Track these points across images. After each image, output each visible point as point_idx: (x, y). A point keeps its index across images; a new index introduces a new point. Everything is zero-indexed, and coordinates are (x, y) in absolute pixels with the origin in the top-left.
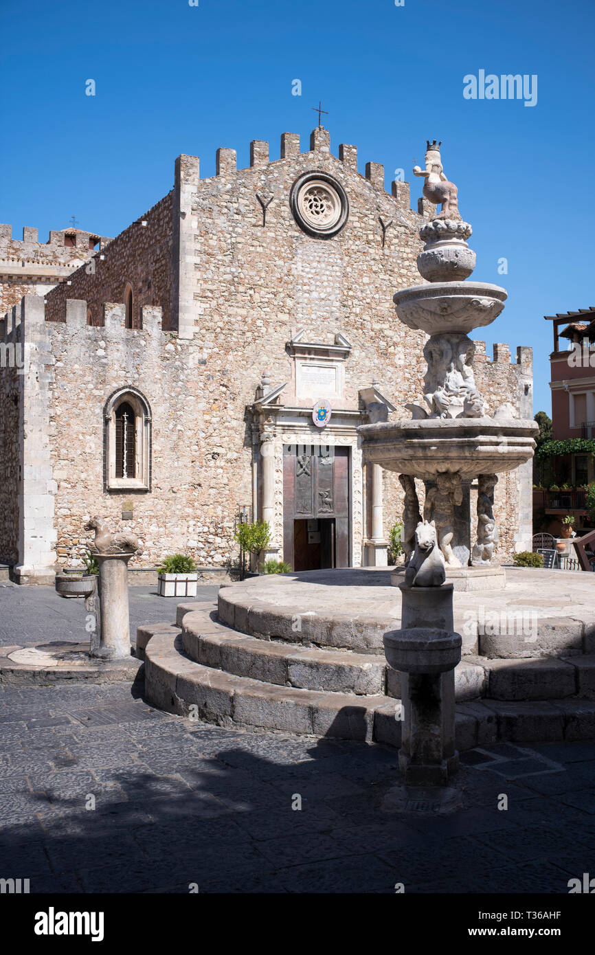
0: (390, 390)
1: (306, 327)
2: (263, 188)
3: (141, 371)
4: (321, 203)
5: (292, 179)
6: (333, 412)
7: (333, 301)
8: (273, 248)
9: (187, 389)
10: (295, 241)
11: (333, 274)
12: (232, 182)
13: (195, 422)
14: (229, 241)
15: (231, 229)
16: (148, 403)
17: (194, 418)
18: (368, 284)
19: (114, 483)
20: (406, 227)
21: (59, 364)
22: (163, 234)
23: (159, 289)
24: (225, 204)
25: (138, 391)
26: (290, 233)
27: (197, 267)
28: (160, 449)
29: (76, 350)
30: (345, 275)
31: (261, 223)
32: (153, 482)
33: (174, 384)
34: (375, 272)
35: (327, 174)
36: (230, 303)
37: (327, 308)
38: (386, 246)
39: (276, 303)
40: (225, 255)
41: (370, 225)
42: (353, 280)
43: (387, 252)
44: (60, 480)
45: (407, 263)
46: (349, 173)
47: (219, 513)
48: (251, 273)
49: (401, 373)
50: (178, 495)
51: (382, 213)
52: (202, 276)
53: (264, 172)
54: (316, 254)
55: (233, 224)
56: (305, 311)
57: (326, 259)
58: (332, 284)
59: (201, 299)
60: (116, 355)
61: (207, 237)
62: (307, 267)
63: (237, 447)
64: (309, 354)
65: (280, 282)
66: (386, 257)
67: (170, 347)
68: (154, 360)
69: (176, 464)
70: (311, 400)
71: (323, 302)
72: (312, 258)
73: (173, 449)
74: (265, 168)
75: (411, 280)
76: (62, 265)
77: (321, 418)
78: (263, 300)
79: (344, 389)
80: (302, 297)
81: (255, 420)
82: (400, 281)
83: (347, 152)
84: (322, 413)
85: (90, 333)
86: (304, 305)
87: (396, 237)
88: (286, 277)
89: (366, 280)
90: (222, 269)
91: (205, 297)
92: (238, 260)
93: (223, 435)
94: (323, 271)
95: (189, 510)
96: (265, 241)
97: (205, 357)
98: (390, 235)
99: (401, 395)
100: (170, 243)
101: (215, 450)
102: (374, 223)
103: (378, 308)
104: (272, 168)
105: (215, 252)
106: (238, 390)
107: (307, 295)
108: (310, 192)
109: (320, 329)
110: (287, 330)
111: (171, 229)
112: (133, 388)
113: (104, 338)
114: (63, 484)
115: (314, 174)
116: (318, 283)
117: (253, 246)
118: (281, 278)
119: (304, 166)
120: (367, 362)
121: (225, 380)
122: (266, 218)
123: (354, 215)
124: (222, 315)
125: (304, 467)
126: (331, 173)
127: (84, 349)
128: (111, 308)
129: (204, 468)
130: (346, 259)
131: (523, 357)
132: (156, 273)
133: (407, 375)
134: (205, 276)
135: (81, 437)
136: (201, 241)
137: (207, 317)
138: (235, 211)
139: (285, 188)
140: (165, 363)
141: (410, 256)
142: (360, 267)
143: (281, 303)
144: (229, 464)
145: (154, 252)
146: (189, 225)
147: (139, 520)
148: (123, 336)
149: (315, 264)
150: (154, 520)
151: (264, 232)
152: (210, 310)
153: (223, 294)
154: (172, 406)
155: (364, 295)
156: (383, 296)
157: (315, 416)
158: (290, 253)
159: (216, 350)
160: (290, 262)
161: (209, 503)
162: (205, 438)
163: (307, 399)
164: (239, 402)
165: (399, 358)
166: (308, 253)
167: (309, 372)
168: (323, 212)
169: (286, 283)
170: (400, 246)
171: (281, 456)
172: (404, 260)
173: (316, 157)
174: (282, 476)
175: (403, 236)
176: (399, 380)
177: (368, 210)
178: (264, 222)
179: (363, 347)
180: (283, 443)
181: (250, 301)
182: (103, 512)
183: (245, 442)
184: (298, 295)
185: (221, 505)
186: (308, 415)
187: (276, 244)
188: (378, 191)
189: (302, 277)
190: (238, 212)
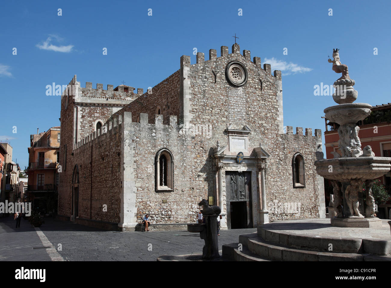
0: (266, 148)
1: (233, 123)
2: (215, 68)
3: (169, 142)
4: (237, 73)
5: (226, 64)
6: (244, 157)
7: (243, 112)
8: (219, 92)
9: (187, 149)
10: (228, 89)
11: (243, 101)
12: (203, 66)
13: (191, 162)
14: (202, 89)
15: (203, 84)
16: (172, 154)
17: (190, 160)
18: (256, 105)
19: (160, 188)
20: (270, 82)
21: (138, 139)
22: (175, 87)
23: (174, 109)
24: (200, 74)
25: (169, 150)
26: (226, 86)
27: (190, 100)
28: (177, 173)
29: (144, 134)
30: (247, 102)
31: (214, 82)
32: (174, 187)
33: (182, 147)
34: (259, 101)
35: (239, 62)
36: (203, 114)
37: (241, 115)
38: (263, 90)
39: (221, 114)
40: (201, 95)
42: (251, 104)
43: (263, 92)
44: (138, 187)
45: (271, 97)
46: (247, 61)
48: (211, 102)
49: (270, 141)
50: (185, 193)
51: (261, 77)
52: (192, 103)
53: (215, 62)
54: (236, 94)
55: (204, 82)
56: (232, 117)
57: (240, 96)
58: (242, 106)
59: (192, 112)
60: (160, 135)
61: (194, 87)
63: (207, 172)
64: (234, 134)
65: (223, 105)
66: (263, 94)
68: (174, 137)
69: (184, 180)
70: (235, 152)
71: (239, 113)
72: (234, 95)
73: (182, 174)
74: (215, 60)
75: (273, 103)
76: (123, 100)
78: (216, 112)
79: (248, 148)
80: (231, 111)
81: (214, 161)
82: (268, 104)
83: (246, 53)
85: (149, 127)
86: (232, 114)
87: (267, 86)
88: (224, 103)
89: (255, 104)
90: (200, 100)
91: (194, 112)
92: (206, 97)
93: (202, 167)
94: (239, 100)
95: (189, 199)
96: (216, 89)
98: (264, 86)
99: (271, 150)
100: (179, 90)
101: (199, 174)
102: (257, 81)
103: (260, 115)
104: (218, 60)
105: (197, 94)
106: (207, 149)
107: (233, 110)
108: (233, 69)
109: (238, 123)
110: (225, 124)
111: (179, 85)
112: (167, 149)
113: (155, 129)
114: (140, 189)
115: (234, 62)
116: (237, 105)
117: (211, 91)
118: (223, 104)
119: (230, 59)
120: (257, 137)
121: (202, 145)
123: (250, 78)
124: (200, 119)
125: (233, 180)
126: (241, 61)
127: (147, 133)
128: (158, 117)
129: (194, 181)
130: (248, 95)
131: (317, 133)
132: (172, 102)
133: (273, 142)
134: (193, 103)
135: (146, 169)
136: (192, 89)
137: (194, 120)
138: (204, 77)
139: (223, 68)
140: (178, 139)
141: (272, 94)
142: (253, 99)
144: (204, 179)
145: (171, 94)
146: (187, 83)
147: (169, 203)
148: (162, 128)
149: (235, 98)
150: (175, 203)
151: (215, 85)
152: (196, 117)
153: (201, 110)
154: (182, 156)
155: (255, 109)
156: (262, 110)
158: (226, 94)
160: (226, 97)
161: (197, 196)
162: (195, 169)
163: (234, 152)
164: (208, 154)
165: (269, 135)
166: (233, 93)
167: (235, 141)
168: (238, 77)
169: (225, 105)
170: (268, 90)
171: (224, 176)
172: (269, 95)
173: (235, 55)
174: (225, 184)
175: (269, 86)
176: (269, 144)
177: (255, 76)
178: (216, 81)
179: (255, 130)
180: (225, 170)
181: (211, 113)
182: (155, 200)
183: (210, 170)
184: (229, 110)
185: (201, 196)
186: (235, 159)
187: (221, 90)
188: (259, 68)
189: (231, 103)
190: (206, 78)
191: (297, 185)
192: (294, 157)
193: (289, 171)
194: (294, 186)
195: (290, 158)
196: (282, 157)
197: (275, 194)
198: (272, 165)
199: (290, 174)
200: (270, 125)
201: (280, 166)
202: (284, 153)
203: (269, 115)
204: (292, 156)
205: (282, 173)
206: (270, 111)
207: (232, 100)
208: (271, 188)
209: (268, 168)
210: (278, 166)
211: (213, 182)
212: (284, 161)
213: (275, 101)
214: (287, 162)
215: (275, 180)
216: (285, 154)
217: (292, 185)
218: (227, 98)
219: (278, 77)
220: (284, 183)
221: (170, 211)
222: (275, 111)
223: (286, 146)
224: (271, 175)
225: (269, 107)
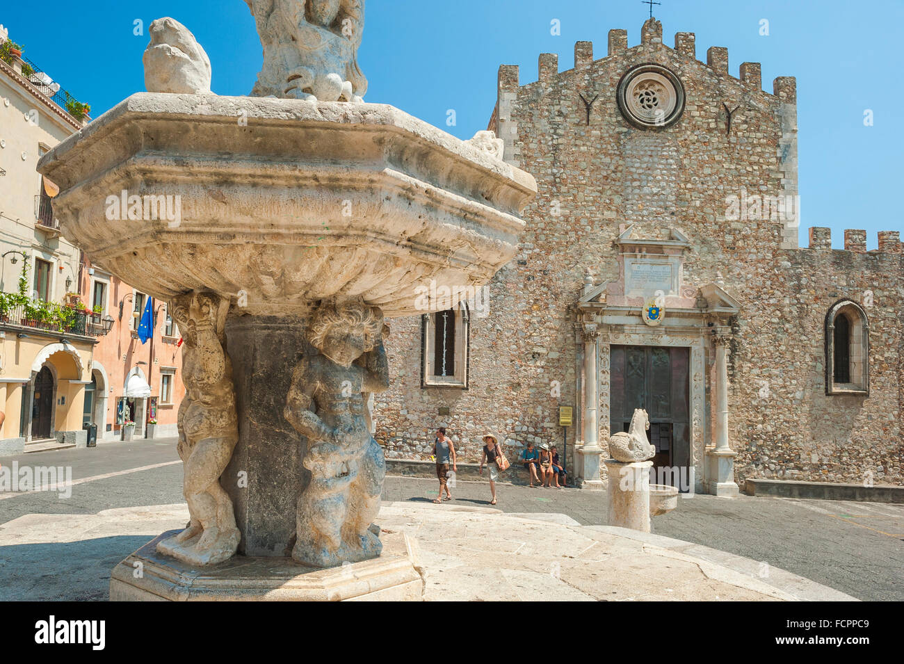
0: (738, 287)
1: (636, 223)
2: (586, 88)
4: (654, 96)
5: (619, 74)
6: (667, 311)
7: (668, 195)
8: (599, 146)
9: (506, 290)
10: (622, 137)
11: (668, 167)
12: (553, 85)
13: (515, 322)
14: (550, 143)
15: (552, 131)
17: (513, 318)
18: (710, 175)
19: (429, 381)
20: (759, 111)
26: (617, 130)
28: (477, 348)
30: (682, 167)
31: (584, 122)
32: (470, 380)
33: (493, 285)
34: (719, 162)
35: (660, 65)
36: (551, 204)
37: (661, 203)
38: (732, 133)
39: (602, 201)
40: (546, 157)
41: (712, 113)
42: (692, 172)
43: (733, 139)
45: (759, 150)
46: (686, 61)
47: (539, 413)
48: (574, 173)
49: (752, 269)
50: (496, 394)
51: (726, 98)
54: (647, 148)
55: (554, 126)
56: (635, 208)
57: (659, 153)
58: (666, 178)
61: (527, 141)
62: (638, 162)
63: (559, 346)
64: (640, 251)
65: (607, 180)
66: (732, 145)
69: (494, 363)
70: (640, 298)
71: (656, 198)
72: (642, 153)
73: (491, 348)
74: (588, 67)
75: (765, 167)
77: (653, 316)
78: (587, 199)
79: (682, 287)
80: (633, 193)
81: (578, 319)
82: (749, 169)
83: (683, 39)
84: (654, 312)
86: (635, 201)
87: (745, 122)
88: (613, 174)
89: (707, 171)
90: (543, 171)
92: (560, 161)
93: (544, 335)
94: (656, 165)
95: (507, 409)
96: (589, 140)
97: (525, 257)
98: (736, 121)
99: (753, 292)
101: (535, 350)
102: (716, 110)
104: (597, 67)
105: (535, 155)
106: (560, 290)
107: (637, 191)
108: (641, 86)
109: (653, 225)
110: (614, 228)
115: (645, 67)
116: (650, 178)
117: (576, 146)
118: (607, 176)
119: (633, 60)
120: (709, 258)
121: (547, 280)
122: (590, 117)
123: (693, 103)
124: (542, 216)
125: (636, 368)
126: (664, 64)
129: (523, 368)
130: (683, 150)
133: (762, 271)
135: (400, 336)
136: (520, 146)
138: (557, 113)
139: (612, 85)
141: (763, 141)
142: (700, 158)
144: (551, 364)
146: (508, 131)
147: (456, 416)
149: (646, 159)
150: (471, 417)
151: (588, 131)
153: (544, 195)
155: (706, 186)
157: (645, 314)
158: (617, 150)
159: (537, 250)
160: (618, 158)
161: (528, 403)
162: (525, 337)
163: (637, 299)
164: (561, 303)
165: (750, 253)
166: (638, 148)
167: (641, 269)
168: (656, 105)
169: (614, 180)
170: (750, 132)
171: (608, 357)
172: (754, 146)
173: (646, 50)
174: (609, 377)
175: (754, 121)
176: (750, 276)
177: (708, 97)
178: (588, 121)
179: (704, 242)
180: (611, 343)
181: (573, 201)
182: (421, 407)
183: (568, 342)
184: (627, 191)
185: (541, 405)
186: (638, 314)
187: (602, 141)
188: (721, 76)
189: (631, 173)
190: (560, 114)
192: (830, 310)
193: (814, 349)
194: (829, 392)
195: (819, 315)
196: (791, 312)
197: (763, 408)
198: (755, 332)
199: (815, 359)
201: (784, 337)
202: (798, 299)
204: (826, 308)
205: (788, 356)
206: (756, 189)
207: (637, 166)
209: (744, 341)
210: (775, 336)
212: (797, 322)
214: (808, 325)
215: (766, 373)
216: (799, 303)
217: (823, 387)
218: (621, 162)
219: (785, 95)
220: (794, 382)
221: (457, 434)
222: (771, 188)
223: (804, 281)
224: (752, 358)
225: (750, 178)
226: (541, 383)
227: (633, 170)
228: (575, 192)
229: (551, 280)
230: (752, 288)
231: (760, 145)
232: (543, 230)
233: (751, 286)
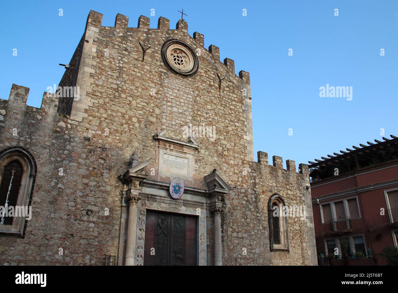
1: (168, 128)
2: (144, 41)
3: (33, 137)
4: (182, 59)
5: (163, 40)
6: (186, 188)
7: (187, 115)
8: (148, 76)
9: (71, 157)
10: (163, 75)
11: (188, 99)
12: (124, 32)
13: (75, 183)
14: (117, 65)
15: (120, 58)
16: (34, 162)
17: (74, 180)
18: (210, 110)
20: (233, 84)
24: (117, 43)
25: (28, 152)
26: (160, 70)
27: (91, 75)
30: (195, 101)
31: (141, 59)
32: (28, 229)
33: (61, 152)
34: (215, 104)
35: (186, 43)
36: (114, 104)
37: (184, 119)
38: (221, 90)
39: (148, 109)
40: (114, 73)
41: (212, 77)
42: (201, 106)
43: (222, 94)
45: (234, 103)
46: (199, 46)
47: (87, 261)
48: (131, 87)
49: (232, 169)
50: (51, 243)
51: (219, 72)
52: (94, 82)
53: (146, 33)
54: (176, 85)
55: (122, 56)
56: (168, 118)
57: (184, 90)
58: (187, 105)
59: (91, 96)
60: (14, 122)
61: (102, 59)
62: (171, 92)
64: (170, 146)
66: (222, 97)
67: (62, 124)
68: (46, 131)
69: (52, 215)
70: (169, 178)
71: (180, 115)
72: (174, 87)
73: (51, 203)
74: (147, 30)
75: (237, 113)
77: (176, 191)
78: (138, 105)
79: (194, 174)
80: (167, 109)
82: (230, 112)
83: (198, 36)
84: (177, 188)
86: (168, 114)
87: (227, 87)
89: (209, 107)
90: (110, 80)
91: (95, 95)
92: (123, 77)
93: (97, 196)
94: (181, 96)
96: (143, 70)
97: (90, 136)
98: (224, 85)
101: (89, 207)
102: (214, 76)
103: (217, 125)
104: (151, 32)
105: (106, 69)
106: (113, 164)
107: (170, 108)
108: (175, 50)
109: (178, 131)
110: (154, 128)
115: (177, 41)
116: (178, 103)
117: (134, 71)
119: (172, 36)
120: (210, 159)
121: (104, 155)
122: (145, 57)
123: (202, 69)
124: (106, 110)
125: (162, 228)
126: (188, 43)
129: (77, 222)
130: (197, 92)
131: (303, 170)
133: (237, 171)
134: (97, 82)
136: (96, 60)
137: (94, 109)
138: (124, 49)
139: (160, 45)
140: (55, 135)
141: (236, 99)
142: (205, 99)
143: (152, 111)
144: (101, 221)
146: (90, 49)
149: (176, 91)
151: (142, 65)
152: (98, 104)
153: (109, 96)
154: (55, 168)
155: (208, 116)
156: (220, 119)
157: (171, 189)
158: (159, 81)
159: (99, 132)
160: (159, 86)
161: (78, 252)
162: (82, 197)
163: (166, 177)
164: (113, 172)
165: (231, 159)
166: (172, 84)
167: (169, 159)
168: (182, 64)
169: (156, 98)
170: (230, 92)
171: (144, 218)
172: (232, 100)
173: (179, 33)
174: (144, 234)
175: (231, 88)
176: (231, 173)
177: (210, 68)
178: (143, 59)
179: (207, 148)
180: (147, 208)
181: (129, 104)
183: (116, 204)
184: (164, 107)
185: (88, 254)
186: (167, 188)
187: (150, 73)
188: (216, 60)
189: (167, 97)
190: (126, 50)
191: (276, 246)
192: (270, 199)
193: (263, 222)
194: (272, 249)
195: (265, 202)
196: (252, 198)
198: (234, 209)
199: (264, 228)
200: (233, 144)
201: (249, 213)
202: (255, 191)
203: (230, 128)
204: (267, 198)
205: (251, 225)
206: (233, 124)
207: (170, 94)
208: (232, 249)
209: (228, 214)
210: (244, 212)
211: (118, 228)
212: (255, 204)
213: (241, 110)
214: (260, 207)
215: (240, 236)
216: (255, 193)
217: (269, 246)
218: (161, 89)
219: (245, 80)
220: (255, 242)
222: (240, 125)
223: (257, 181)
224: (233, 225)
225: (230, 117)
226: (91, 235)
227: (168, 95)
228: (131, 99)
229: (107, 155)
230: (232, 181)
231: (235, 101)
232: (106, 119)
233: (232, 180)
